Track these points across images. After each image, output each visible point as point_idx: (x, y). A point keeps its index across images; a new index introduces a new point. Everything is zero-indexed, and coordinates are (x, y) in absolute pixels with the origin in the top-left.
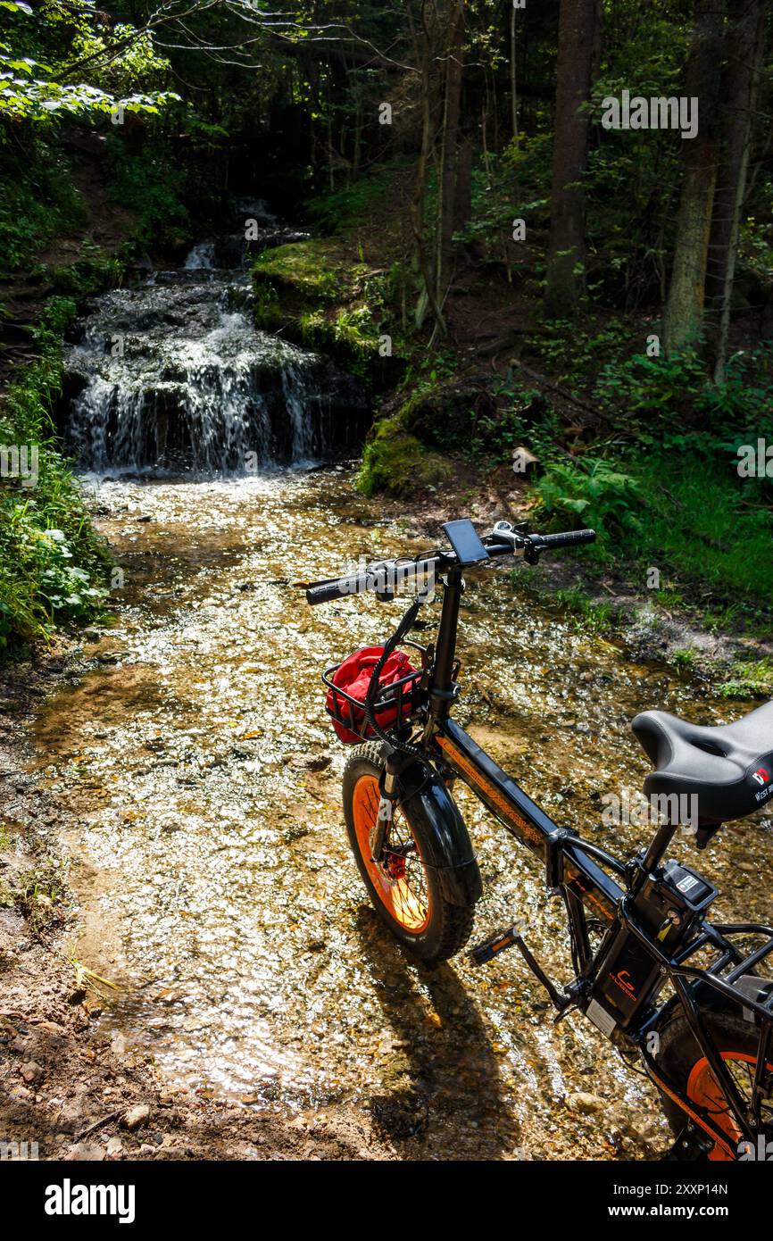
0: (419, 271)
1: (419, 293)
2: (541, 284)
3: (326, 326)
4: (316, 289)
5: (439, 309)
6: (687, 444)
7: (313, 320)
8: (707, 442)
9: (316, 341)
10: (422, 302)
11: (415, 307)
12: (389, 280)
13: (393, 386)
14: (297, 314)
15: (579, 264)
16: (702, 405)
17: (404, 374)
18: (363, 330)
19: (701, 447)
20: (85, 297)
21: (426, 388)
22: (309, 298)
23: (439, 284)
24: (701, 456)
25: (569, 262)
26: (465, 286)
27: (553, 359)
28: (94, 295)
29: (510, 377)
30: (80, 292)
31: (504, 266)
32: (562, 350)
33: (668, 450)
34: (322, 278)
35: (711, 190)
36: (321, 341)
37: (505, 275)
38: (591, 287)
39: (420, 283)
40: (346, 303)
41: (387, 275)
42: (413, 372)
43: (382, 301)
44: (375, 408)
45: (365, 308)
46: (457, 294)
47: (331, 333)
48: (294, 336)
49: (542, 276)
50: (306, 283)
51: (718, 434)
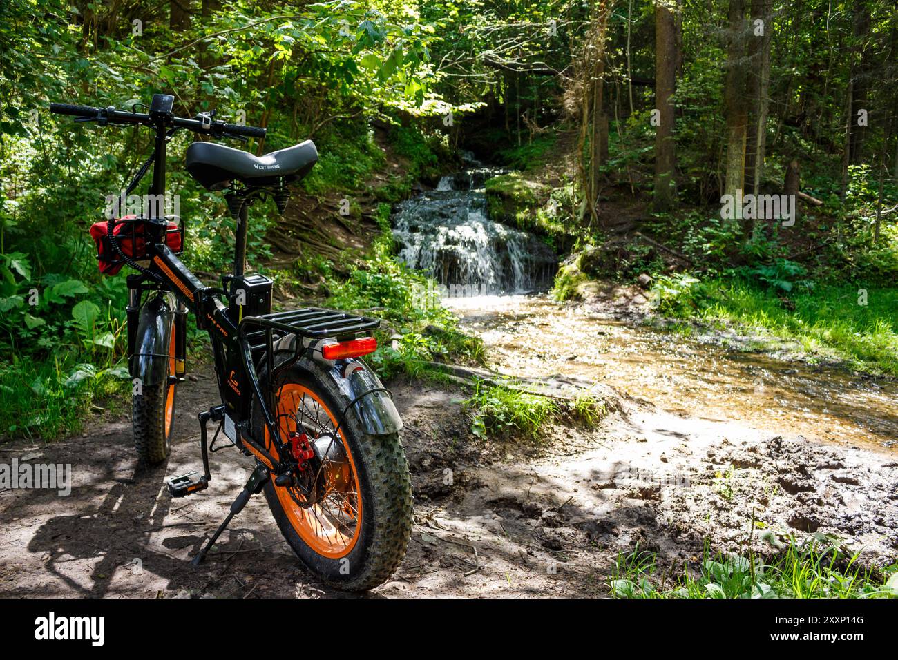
0: (581, 188)
1: (581, 200)
2: (651, 193)
3: (531, 218)
4: (523, 198)
5: (593, 208)
8: (747, 271)
9: (525, 227)
10: (583, 205)
11: (579, 208)
14: (513, 212)
15: (672, 181)
16: (743, 252)
17: (575, 243)
18: (551, 220)
19: (743, 274)
20: (393, 203)
22: (520, 203)
23: (593, 194)
25: (667, 180)
26: (607, 196)
27: (660, 233)
28: (397, 202)
30: (390, 201)
31: (630, 185)
32: (664, 228)
35: (744, 139)
36: (529, 226)
37: (630, 189)
38: (680, 193)
39: (581, 194)
40: (540, 206)
44: (559, 262)
46: (603, 201)
47: (533, 222)
49: (651, 189)
50: (517, 195)
51: (753, 267)
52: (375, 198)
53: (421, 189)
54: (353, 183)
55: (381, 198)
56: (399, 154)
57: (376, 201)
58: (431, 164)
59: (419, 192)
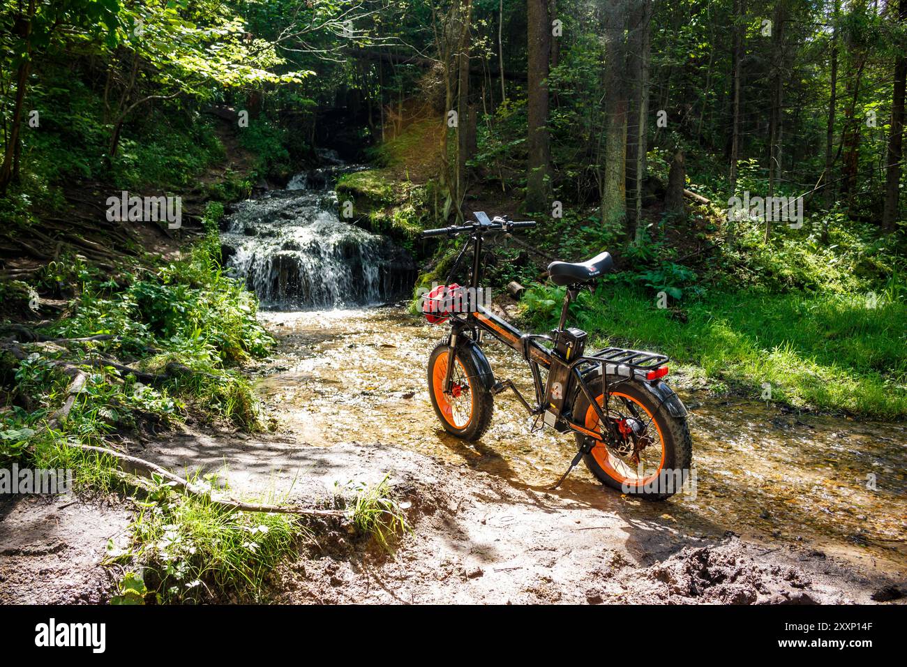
0: (445, 185)
1: (445, 199)
2: (523, 190)
3: (386, 218)
4: (379, 196)
5: (459, 207)
6: (618, 279)
7: (378, 215)
8: (631, 276)
9: (380, 228)
10: (447, 204)
11: (443, 207)
12: (426, 190)
13: (431, 256)
14: (367, 212)
15: (546, 175)
16: (626, 255)
17: (438, 247)
18: (410, 221)
19: (627, 280)
20: (229, 203)
21: (452, 252)
22: (375, 202)
23: (458, 191)
24: (627, 285)
25: (540, 175)
26: (475, 194)
27: (533, 236)
28: (234, 202)
29: (506, 245)
30: (225, 200)
31: (500, 182)
32: (538, 229)
33: (607, 283)
34: (383, 190)
35: (625, 127)
36: (384, 227)
37: (500, 187)
38: (555, 190)
39: (446, 192)
40: (399, 205)
41: (423, 188)
42: (443, 246)
43: (422, 203)
44: (419, 269)
45: (411, 207)
46: (470, 199)
47: (389, 223)
48: (366, 225)
49: (525, 185)
50: (372, 193)
51: (638, 271)
52: (206, 195)
53: (267, 187)
54: (180, 179)
55: (215, 196)
56: (244, 148)
57: (207, 200)
58: (282, 160)
59: (263, 190)
